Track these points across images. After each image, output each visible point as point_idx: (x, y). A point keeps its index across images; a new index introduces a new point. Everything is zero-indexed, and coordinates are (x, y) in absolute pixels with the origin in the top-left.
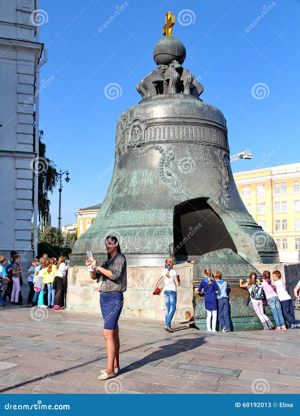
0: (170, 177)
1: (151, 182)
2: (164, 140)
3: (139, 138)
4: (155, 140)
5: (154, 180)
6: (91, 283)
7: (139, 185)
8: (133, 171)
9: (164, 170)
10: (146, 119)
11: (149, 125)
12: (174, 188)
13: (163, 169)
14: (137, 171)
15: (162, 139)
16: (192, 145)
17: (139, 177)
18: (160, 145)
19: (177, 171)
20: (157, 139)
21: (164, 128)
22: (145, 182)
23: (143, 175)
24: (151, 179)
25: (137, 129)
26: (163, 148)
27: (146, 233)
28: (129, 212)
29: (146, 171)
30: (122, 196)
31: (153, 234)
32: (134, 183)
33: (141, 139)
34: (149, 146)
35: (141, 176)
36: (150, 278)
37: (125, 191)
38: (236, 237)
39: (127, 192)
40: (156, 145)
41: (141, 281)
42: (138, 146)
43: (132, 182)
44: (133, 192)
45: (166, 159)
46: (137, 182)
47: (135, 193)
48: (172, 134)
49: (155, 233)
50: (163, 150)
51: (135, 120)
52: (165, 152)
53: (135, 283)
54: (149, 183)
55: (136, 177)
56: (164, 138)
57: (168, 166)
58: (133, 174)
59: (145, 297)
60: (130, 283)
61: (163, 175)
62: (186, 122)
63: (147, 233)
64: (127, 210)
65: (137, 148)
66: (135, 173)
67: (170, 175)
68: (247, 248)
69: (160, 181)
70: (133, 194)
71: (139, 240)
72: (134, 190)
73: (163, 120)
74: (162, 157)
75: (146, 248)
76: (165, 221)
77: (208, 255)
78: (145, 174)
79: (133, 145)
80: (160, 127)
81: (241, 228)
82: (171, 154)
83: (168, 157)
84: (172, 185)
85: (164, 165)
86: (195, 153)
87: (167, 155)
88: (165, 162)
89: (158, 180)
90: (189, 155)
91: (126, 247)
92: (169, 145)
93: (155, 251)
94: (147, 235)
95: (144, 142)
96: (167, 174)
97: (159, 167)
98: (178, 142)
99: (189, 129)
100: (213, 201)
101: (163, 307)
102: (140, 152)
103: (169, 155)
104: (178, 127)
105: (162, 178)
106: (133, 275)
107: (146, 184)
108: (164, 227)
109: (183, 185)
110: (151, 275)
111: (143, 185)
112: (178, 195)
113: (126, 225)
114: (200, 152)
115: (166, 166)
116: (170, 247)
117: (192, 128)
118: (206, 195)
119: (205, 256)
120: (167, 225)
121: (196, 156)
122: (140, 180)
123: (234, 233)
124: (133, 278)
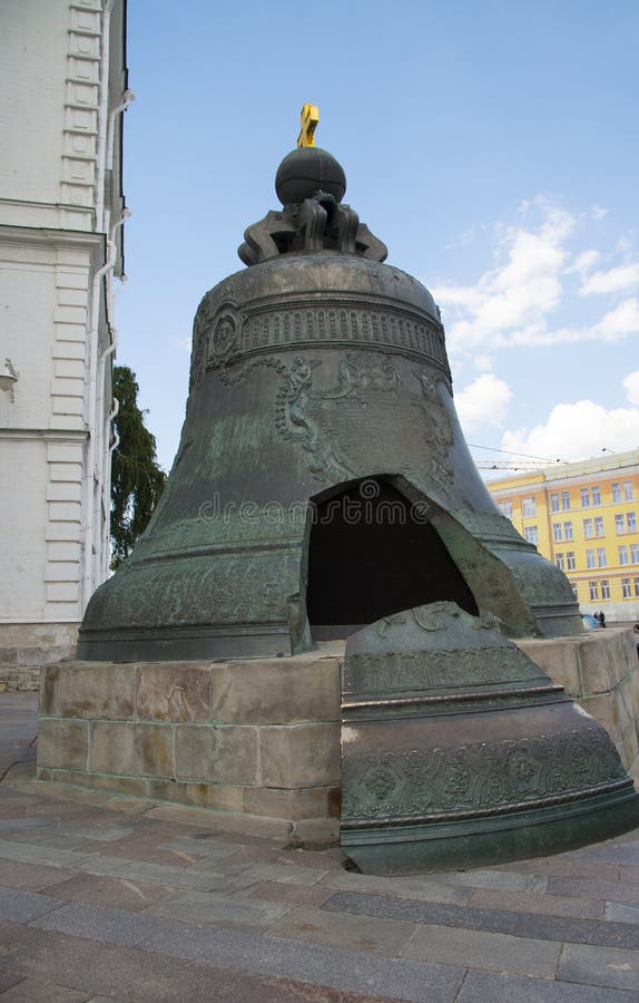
0: (300, 430)
1: (255, 444)
2: (288, 343)
3: (230, 344)
4: (266, 346)
5: (263, 438)
6: (86, 709)
7: (228, 453)
8: (216, 423)
9: (286, 412)
10: (246, 300)
11: (254, 314)
12: (310, 455)
13: (283, 410)
14: (223, 420)
15: (282, 341)
16: (354, 353)
17: (228, 435)
18: (277, 357)
19: (318, 415)
20: (271, 343)
21: (286, 317)
22: (241, 444)
23: (237, 429)
24: (254, 437)
25: (226, 325)
26: (283, 363)
27: (228, 570)
28: (199, 519)
29: (245, 417)
30: (190, 483)
31: (248, 571)
32: (217, 450)
33: (234, 348)
34: (253, 361)
35: (232, 432)
36: (227, 695)
37: (197, 470)
38: (473, 571)
39: (199, 473)
40: (268, 357)
41: (204, 704)
42: (229, 364)
43: (212, 448)
44: (213, 471)
45: (292, 387)
46: (222, 447)
47: (216, 471)
48: (304, 330)
49: (252, 569)
50: (284, 367)
51: (222, 308)
52: (290, 372)
53: (189, 710)
54: (249, 447)
55: (220, 436)
56: (287, 338)
57: (296, 403)
58: (216, 429)
59: (214, 749)
60: (177, 708)
61: (284, 425)
62: (339, 301)
63: (233, 568)
64: (194, 516)
65: (225, 368)
66: (219, 426)
67: (299, 423)
68: (501, 598)
69: (275, 440)
70: (213, 475)
71: (211, 588)
72: (215, 466)
73: (284, 300)
74: (280, 382)
75: (226, 610)
76: (284, 537)
77: (389, 624)
78: (241, 425)
79: (217, 363)
80: (277, 314)
81: (485, 548)
82: (303, 376)
83: (298, 381)
84: (305, 448)
85: (286, 400)
86: (364, 372)
87: (295, 377)
88: (289, 393)
89: (271, 438)
90: (349, 375)
91: (178, 610)
92: (298, 354)
93: (251, 617)
94: (231, 573)
95: (241, 352)
96: (295, 422)
97: (275, 407)
98: (319, 346)
99: (348, 316)
100: (410, 483)
101: (264, 778)
102: (232, 376)
103: (299, 377)
104: (321, 314)
105: (282, 433)
106: (185, 687)
107: (244, 448)
108: (278, 551)
109: (333, 446)
110: (230, 685)
111: (235, 452)
112: (319, 470)
113: (189, 550)
114: (374, 370)
115: (291, 403)
116: (291, 605)
117: (353, 315)
118: (392, 468)
119: (380, 625)
120: (287, 547)
121: (365, 379)
122: (231, 440)
123: (469, 563)
124: (185, 693)
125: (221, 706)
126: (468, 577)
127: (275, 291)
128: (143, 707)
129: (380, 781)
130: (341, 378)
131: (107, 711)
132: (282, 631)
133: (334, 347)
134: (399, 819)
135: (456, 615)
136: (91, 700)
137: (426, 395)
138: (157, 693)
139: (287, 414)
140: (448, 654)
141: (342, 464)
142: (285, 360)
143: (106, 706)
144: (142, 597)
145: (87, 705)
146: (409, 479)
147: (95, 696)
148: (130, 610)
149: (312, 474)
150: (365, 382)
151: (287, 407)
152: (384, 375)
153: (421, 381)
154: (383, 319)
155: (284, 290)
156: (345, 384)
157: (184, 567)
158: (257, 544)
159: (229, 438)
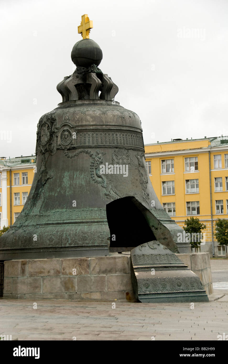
0: (100, 179)
1: (83, 183)
2: (94, 145)
3: (69, 142)
4: (85, 145)
5: (86, 181)
6: (40, 273)
7: (73, 185)
8: (65, 172)
10: (75, 125)
11: (79, 131)
12: (104, 189)
13: (93, 171)
14: (68, 172)
15: (91, 144)
16: (117, 150)
17: (71, 178)
18: (89, 150)
20: (87, 144)
21: (93, 135)
22: (78, 183)
23: (75, 176)
24: (83, 180)
25: (66, 133)
27: (85, 229)
28: (65, 210)
29: (78, 172)
30: (56, 195)
32: (67, 183)
33: (71, 143)
34: (80, 150)
35: (73, 177)
36: (95, 267)
37: (58, 190)
38: (156, 230)
39: (60, 191)
40: (86, 150)
41: (87, 270)
42: (69, 149)
43: (64, 182)
44: (67, 192)
45: (96, 162)
46: (69, 183)
47: (68, 192)
48: (100, 140)
49: (94, 229)
50: (92, 154)
51: (65, 125)
52: (95, 157)
53: (82, 271)
54: (81, 184)
55: (68, 178)
56: (93, 143)
57: (98, 169)
58: (65, 175)
59: (91, 282)
60: (77, 271)
61: (94, 177)
62: (112, 129)
63: (87, 228)
64: (63, 208)
65: (67, 151)
66: (66, 174)
67: (100, 177)
68: (166, 240)
69: (91, 183)
70: (67, 193)
71: (81, 235)
72: (68, 190)
73: (91, 128)
74: (91, 160)
75: (87, 242)
76: (100, 219)
77: (142, 247)
78: (77, 176)
79: (63, 148)
80: (89, 133)
81: (161, 223)
82: (100, 158)
83: (98, 160)
84: (103, 186)
85: (94, 167)
86: (120, 157)
87: (96, 159)
88: (95, 165)
89: (89, 181)
90: (115, 159)
91: (70, 242)
92: (98, 150)
93: (96, 244)
94: (87, 230)
95: (75, 146)
96: (98, 176)
97: (90, 170)
98: (105, 147)
99: (115, 135)
100: (137, 200)
101: (108, 289)
102: (70, 155)
103: (98, 159)
104: (105, 134)
105: (94, 180)
106: (80, 265)
108: (100, 223)
109: (112, 186)
110: (96, 264)
111: (76, 185)
112: (108, 195)
113: (65, 222)
114: (123, 156)
115: (96, 169)
116: (108, 241)
117: (116, 135)
118: (131, 194)
119: (139, 247)
120: (103, 222)
121: (121, 160)
122: (73, 181)
123: (155, 228)
124: (80, 267)
125: (93, 269)
126: (154, 232)
127: (87, 123)
128: (64, 272)
129: (146, 284)
131: (49, 274)
132: (106, 248)
133: (110, 148)
134: (152, 293)
135: (159, 245)
136: (43, 270)
137: (139, 164)
138: (69, 267)
139: (94, 172)
140: (158, 255)
141: (115, 193)
142: (93, 151)
143: (49, 272)
144: (53, 237)
145: (41, 272)
146: (136, 198)
147: (44, 269)
148: (48, 241)
149: (106, 196)
151: (94, 170)
152: (127, 158)
153: (138, 158)
154: (126, 135)
155: (92, 123)
156: (114, 162)
157: (67, 227)
158: (92, 220)
159: (72, 180)
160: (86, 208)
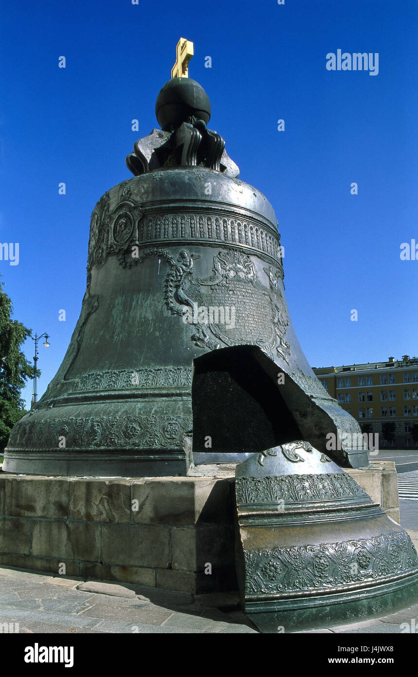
1: (150, 316)
2: (175, 239)
3: (127, 236)
4: (158, 240)
5: (156, 312)
7: (127, 321)
8: (116, 297)
10: (141, 201)
12: (192, 327)
13: (171, 291)
14: (123, 296)
15: (171, 238)
16: (224, 251)
17: (127, 307)
18: (166, 251)
20: (162, 238)
21: (175, 219)
22: (138, 315)
23: (134, 303)
24: (149, 311)
25: (124, 220)
26: (171, 255)
28: (106, 371)
29: (141, 295)
30: (96, 342)
31: (153, 412)
32: (118, 318)
33: (131, 239)
34: (147, 251)
35: (131, 305)
36: (145, 504)
37: (101, 332)
38: (303, 417)
39: (103, 335)
40: (159, 249)
41: (126, 510)
42: (127, 252)
43: (113, 317)
44: (115, 334)
45: (178, 274)
46: (122, 316)
47: (118, 335)
48: (189, 230)
49: (155, 411)
50: (172, 258)
51: (122, 206)
52: (176, 262)
53: (114, 513)
54: (145, 317)
55: (121, 308)
56: (174, 235)
57: (180, 287)
58: (116, 302)
60: (104, 512)
61: (172, 302)
63: (140, 409)
64: (102, 368)
65: (124, 254)
66: (119, 300)
67: (184, 302)
69: (165, 314)
70: (116, 337)
71: (125, 423)
72: (118, 330)
73: (172, 205)
74: (169, 269)
76: (175, 388)
77: (266, 456)
78: (137, 301)
79: (117, 251)
80: (167, 216)
81: (314, 402)
82: (187, 266)
83: (183, 270)
85: (174, 284)
86: (231, 266)
87: (180, 266)
88: (175, 279)
89: (162, 312)
90: (220, 268)
91: (98, 438)
92: (184, 249)
93: (157, 446)
94: (139, 413)
95: (137, 243)
96: (180, 302)
97: (165, 289)
98: (199, 244)
99: (221, 222)
100: (264, 353)
102: (129, 261)
103: (183, 267)
104: (201, 219)
105: (171, 309)
106: (111, 496)
107: (141, 318)
108: (174, 398)
110: (147, 497)
111: (133, 321)
112: (200, 339)
114: (238, 265)
115: (177, 287)
116: (186, 439)
118: (251, 341)
119: (259, 457)
120: (180, 395)
121: (232, 272)
122: (130, 311)
123: (301, 412)
124: (110, 501)
125: (140, 511)
126: (299, 422)
127: (166, 197)
128: (75, 511)
129: (271, 568)
130: (215, 270)
131: (45, 512)
132: (180, 457)
133: (210, 245)
134: (287, 594)
135: (309, 451)
137: (271, 287)
138: (87, 501)
139: (174, 294)
140: (306, 478)
141: (216, 335)
142: (172, 252)
143: (45, 508)
145: (28, 508)
146: (263, 350)
149: (195, 342)
150: (232, 274)
152: (245, 270)
153: (269, 276)
154: (245, 226)
155: (173, 196)
156: (217, 274)
157: (100, 406)
158: (156, 392)
159: (128, 310)
160: (149, 365)
